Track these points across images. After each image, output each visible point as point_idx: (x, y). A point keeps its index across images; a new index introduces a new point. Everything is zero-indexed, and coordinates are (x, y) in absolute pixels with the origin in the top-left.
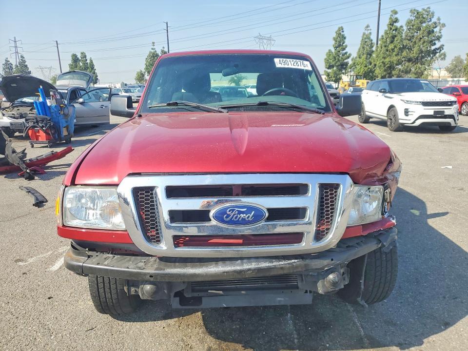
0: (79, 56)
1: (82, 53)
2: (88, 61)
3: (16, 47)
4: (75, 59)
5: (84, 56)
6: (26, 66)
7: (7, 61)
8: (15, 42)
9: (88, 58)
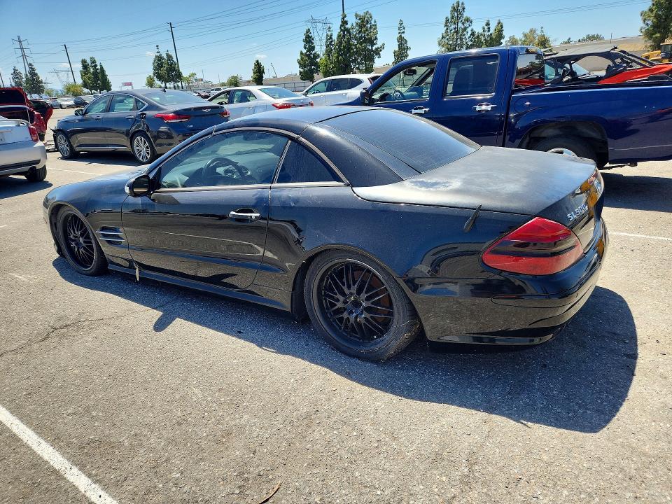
0: (89, 61)
1: (91, 58)
2: (99, 67)
3: (22, 48)
4: (85, 66)
5: (93, 61)
6: (36, 74)
7: (15, 70)
8: (20, 42)
9: (98, 63)
